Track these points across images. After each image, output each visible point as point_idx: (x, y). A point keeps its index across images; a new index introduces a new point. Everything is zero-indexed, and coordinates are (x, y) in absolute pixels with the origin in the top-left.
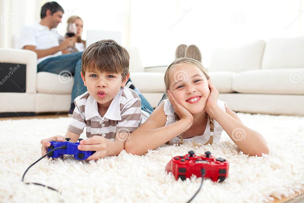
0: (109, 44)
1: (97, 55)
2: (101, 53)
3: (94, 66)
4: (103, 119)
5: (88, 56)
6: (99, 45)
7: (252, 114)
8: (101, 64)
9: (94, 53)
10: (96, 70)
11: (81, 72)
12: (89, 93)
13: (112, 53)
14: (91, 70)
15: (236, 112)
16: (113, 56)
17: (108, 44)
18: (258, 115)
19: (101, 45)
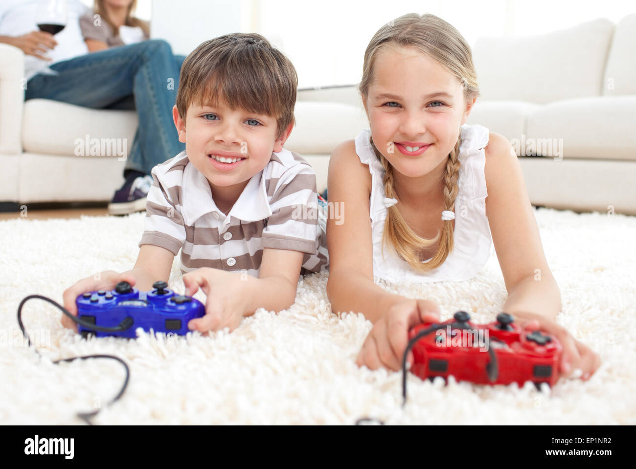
0: (254, 43)
1: (225, 65)
2: (235, 61)
3: (216, 92)
4: (228, 220)
5: (200, 65)
6: (230, 43)
7: (579, 212)
8: (234, 87)
9: (217, 60)
10: (222, 103)
11: (175, 106)
12: (187, 158)
13: (263, 64)
14: (206, 101)
15: (538, 207)
16: (264, 71)
17: (251, 43)
18: (595, 216)
19: (235, 44)
